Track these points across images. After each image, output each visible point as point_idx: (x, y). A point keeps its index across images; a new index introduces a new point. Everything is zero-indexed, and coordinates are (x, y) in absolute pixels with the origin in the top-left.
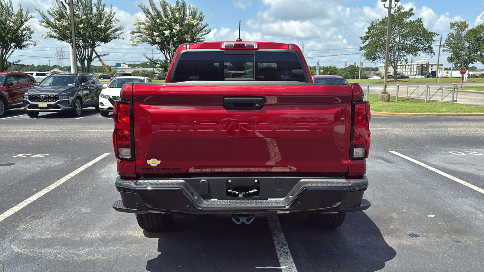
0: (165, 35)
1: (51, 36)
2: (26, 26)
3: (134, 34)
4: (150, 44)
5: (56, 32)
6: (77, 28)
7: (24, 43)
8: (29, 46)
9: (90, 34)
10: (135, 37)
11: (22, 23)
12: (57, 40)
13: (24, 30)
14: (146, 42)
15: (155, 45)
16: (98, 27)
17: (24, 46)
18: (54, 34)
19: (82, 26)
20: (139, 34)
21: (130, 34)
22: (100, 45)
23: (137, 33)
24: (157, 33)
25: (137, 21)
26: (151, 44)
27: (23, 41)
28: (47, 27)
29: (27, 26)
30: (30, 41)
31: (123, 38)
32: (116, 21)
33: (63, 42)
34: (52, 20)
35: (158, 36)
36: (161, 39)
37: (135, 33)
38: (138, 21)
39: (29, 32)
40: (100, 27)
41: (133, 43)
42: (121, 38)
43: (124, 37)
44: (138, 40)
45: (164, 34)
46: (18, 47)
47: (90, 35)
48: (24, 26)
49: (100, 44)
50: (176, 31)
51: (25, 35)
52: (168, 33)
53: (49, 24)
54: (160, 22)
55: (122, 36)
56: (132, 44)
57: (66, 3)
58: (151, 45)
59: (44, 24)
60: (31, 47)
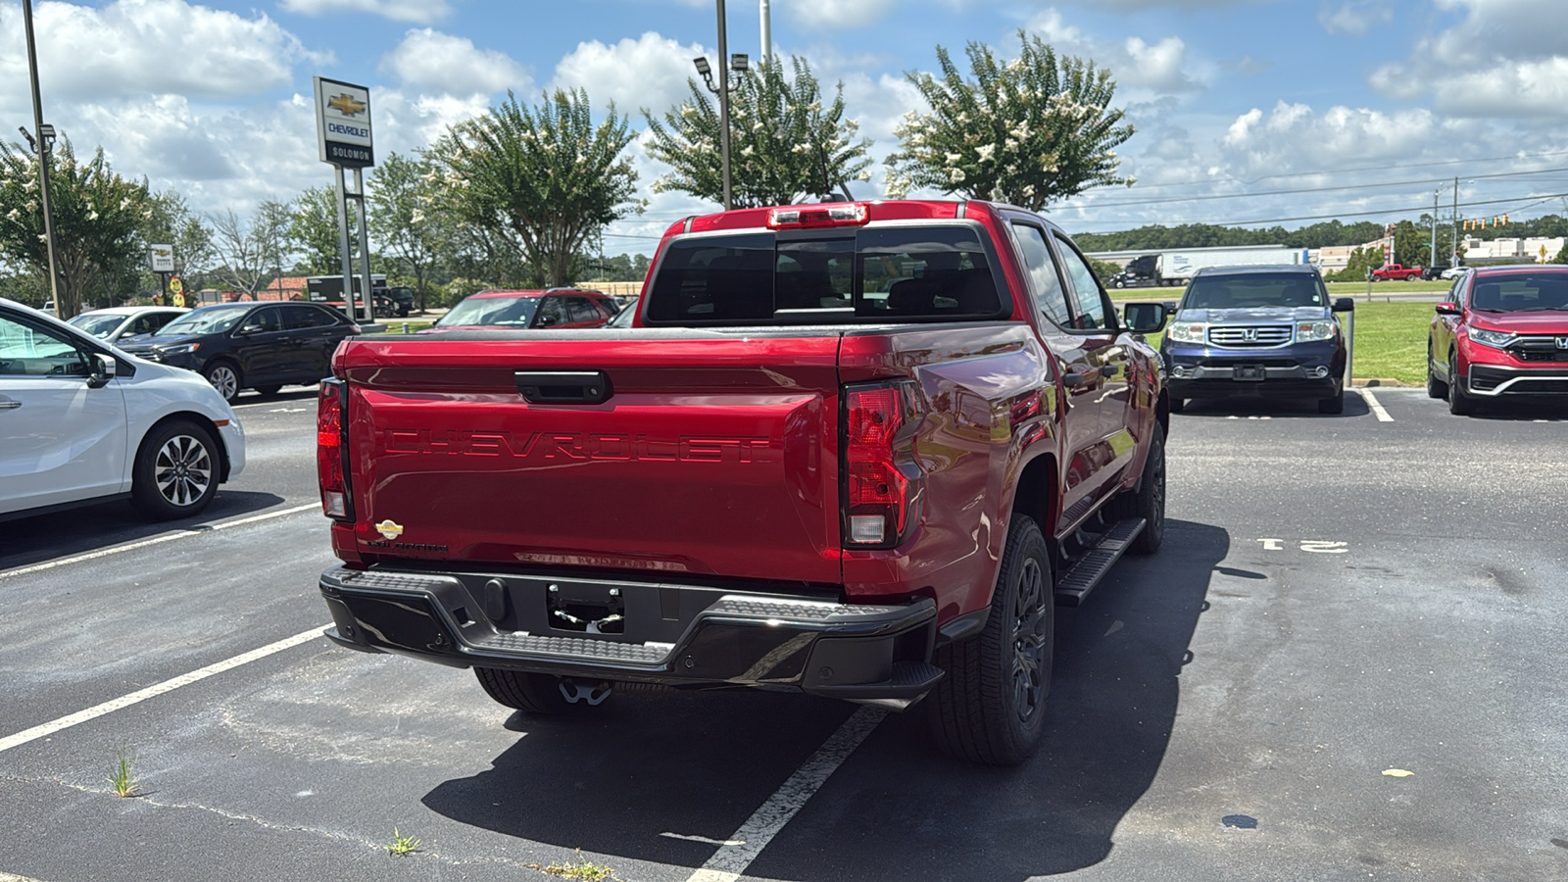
0: (980, 161)
1: (678, 186)
2: (621, 161)
3: (896, 163)
4: (942, 189)
5: (687, 172)
6: (736, 156)
7: (615, 209)
8: (625, 214)
9: (771, 172)
10: (901, 173)
11: (610, 155)
12: (691, 195)
13: (614, 172)
14: (931, 184)
15: (957, 191)
16: (793, 150)
17: (613, 217)
18: (680, 178)
19: (748, 151)
20: (912, 162)
21: (885, 163)
22: (804, 202)
23: (905, 158)
24: (957, 157)
25: (906, 123)
26: (946, 189)
27: (610, 201)
28: (669, 161)
29: (624, 162)
30: (630, 200)
31: (865, 177)
32: (848, 129)
33: (705, 199)
34: (678, 137)
35: (957, 164)
36: (967, 171)
37: (899, 161)
38: (910, 123)
39: (626, 176)
40: (799, 151)
41: (891, 190)
42: (861, 177)
43: (870, 175)
44: (906, 181)
45: (977, 156)
46: (598, 221)
47: (773, 176)
48: (615, 163)
49: (803, 199)
50: (1016, 143)
51: (616, 186)
52: (989, 154)
53: (673, 153)
54: (967, 121)
55: (864, 173)
56: (887, 194)
57: (711, 90)
58: (945, 192)
59: (659, 153)
60: (632, 216)
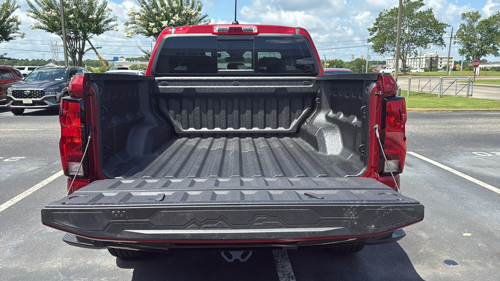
0: (163, 26)
1: (40, 28)
2: (13, 16)
3: (128, 25)
4: (145, 36)
5: (44, 23)
6: (67, 19)
7: (11, 35)
8: (16, 38)
9: (81, 25)
10: (130, 29)
11: (8, 14)
12: (46, 32)
13: (11, 20)
14: (141, 34)
15: (151, 37)
16: (89, 17)
17: (11, 38)
18: (42, 25)
19: (72, 16)
20: (134, 25)
21: (124, 25)
22: (92, 37)
23: (131, 24)
24: (154, 24)
25: (131, 11)
26: (147, 36)
27: (9, 32)
28: (35, 18)
29: (14, 17)
30: (17, 33)
31: (116, 30)
32: (108, 11)
33: (52, 33)
34: (40, 9)
35: (154, 27)
36: (158, 30)
37: (130, 24)
38: (133, 11)
39: (16, 23)
40: (91, 18)
41: (127, 35)
42: (114, 29)
43: (118, 29)
44: (133, 32)
45: (162, 24)
46: (4, 40)
47: (81, 26)
48: (11, 17)
49: (92, 36)
50: (174, 21)
51: (11, 26)
52: (166, 24)
53: (37, 15)
54: (156, 12)
55: (116, 28)
56: (126, 36)
58: (147, 37)
59: (32, 14)
60: (19, 39)
